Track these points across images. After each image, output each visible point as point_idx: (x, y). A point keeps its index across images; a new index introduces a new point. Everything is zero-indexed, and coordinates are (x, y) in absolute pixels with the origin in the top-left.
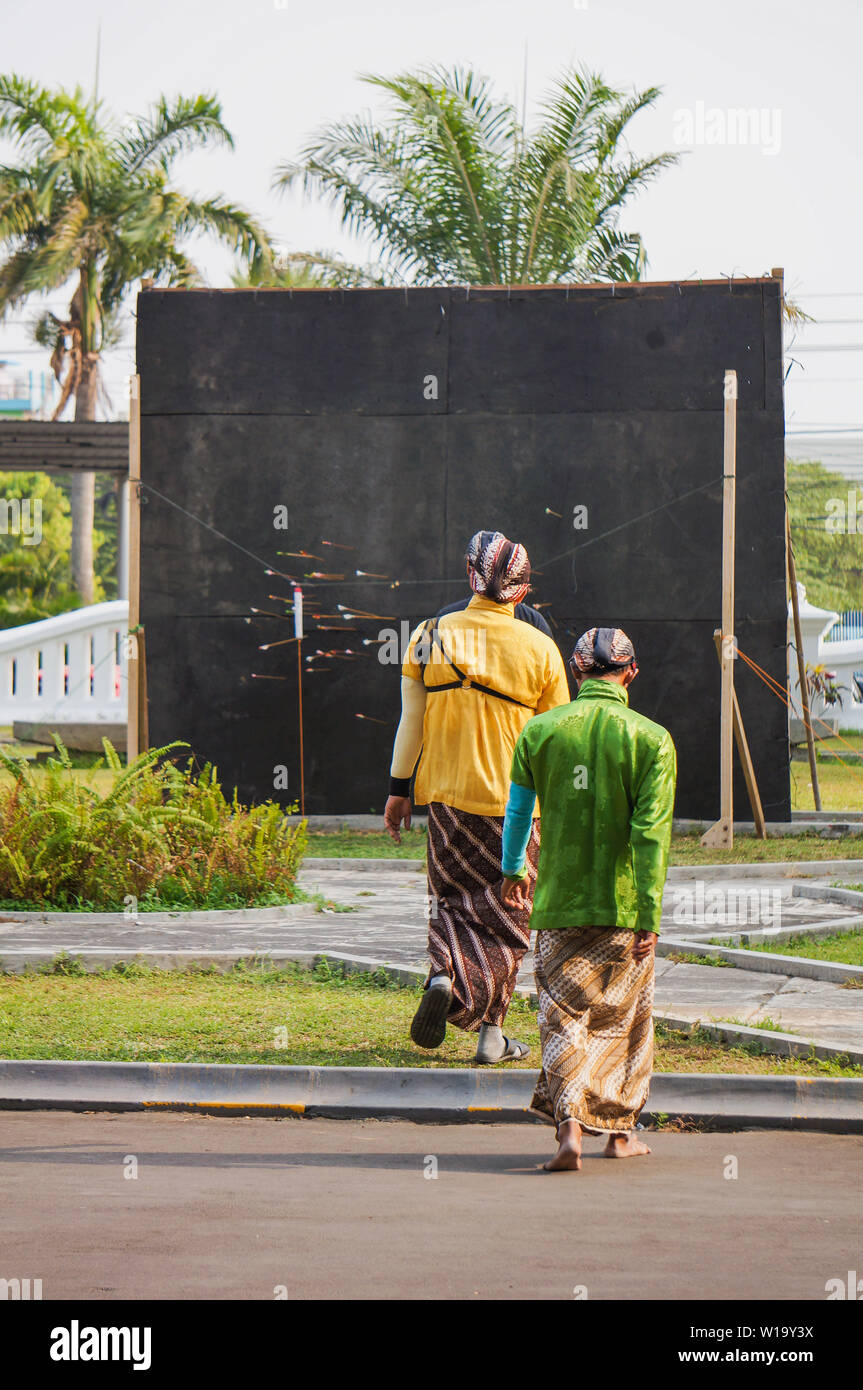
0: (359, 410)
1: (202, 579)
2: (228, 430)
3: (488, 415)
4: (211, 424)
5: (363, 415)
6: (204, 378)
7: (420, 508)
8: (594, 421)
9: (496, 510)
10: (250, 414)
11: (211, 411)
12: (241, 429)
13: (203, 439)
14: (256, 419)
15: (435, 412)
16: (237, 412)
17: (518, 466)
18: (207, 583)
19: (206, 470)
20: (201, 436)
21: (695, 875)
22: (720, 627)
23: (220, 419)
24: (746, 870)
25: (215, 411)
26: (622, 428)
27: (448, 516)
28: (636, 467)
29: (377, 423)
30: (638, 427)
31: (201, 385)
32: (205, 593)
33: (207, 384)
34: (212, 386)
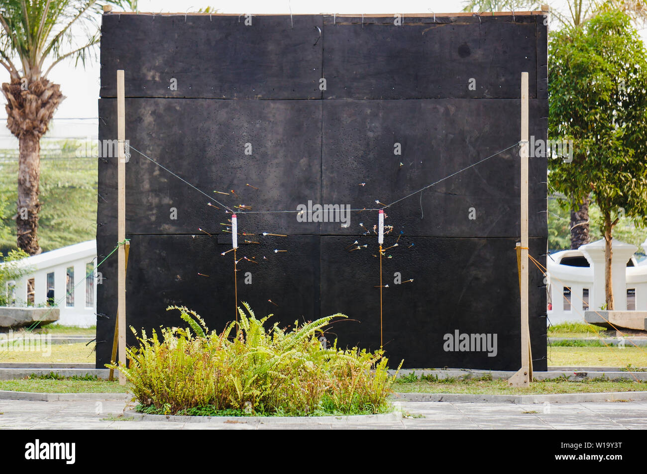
0: (259, 96)
1: (150, 208)
2: (169, 108)
3: (350, 100)
4: (157, 104)
5: (261, 99)
6: (151, 73)
7: (303, 161)
8: (423, 105)
9: (355, 163)
10: (184, 98)
11: (157, 97)
12: (178, 108)
13: (151, 114)
14: (188, 101)
15: (313, 98)
16: (175, 97)
17: (371, 134)
18: (154, 212)
19: (154, 135)
20: (150, 112)
21: (557, 400)
22: (520, 241)
23: (163, 101)
24: (586, 397)
25: (160, 96)
26: (442, 110)
27: (323, 167)
28: (452, 136)
29: (272, 105)
30: (452, 109)
31: (149, 78)
32: (153, 218)
33: (153, 77)
34: (157, 79)
